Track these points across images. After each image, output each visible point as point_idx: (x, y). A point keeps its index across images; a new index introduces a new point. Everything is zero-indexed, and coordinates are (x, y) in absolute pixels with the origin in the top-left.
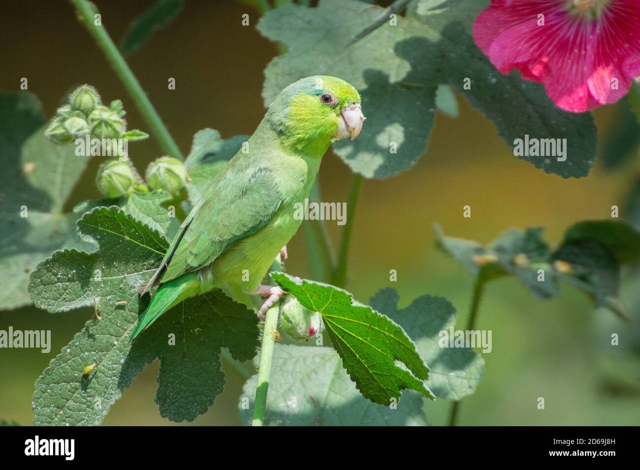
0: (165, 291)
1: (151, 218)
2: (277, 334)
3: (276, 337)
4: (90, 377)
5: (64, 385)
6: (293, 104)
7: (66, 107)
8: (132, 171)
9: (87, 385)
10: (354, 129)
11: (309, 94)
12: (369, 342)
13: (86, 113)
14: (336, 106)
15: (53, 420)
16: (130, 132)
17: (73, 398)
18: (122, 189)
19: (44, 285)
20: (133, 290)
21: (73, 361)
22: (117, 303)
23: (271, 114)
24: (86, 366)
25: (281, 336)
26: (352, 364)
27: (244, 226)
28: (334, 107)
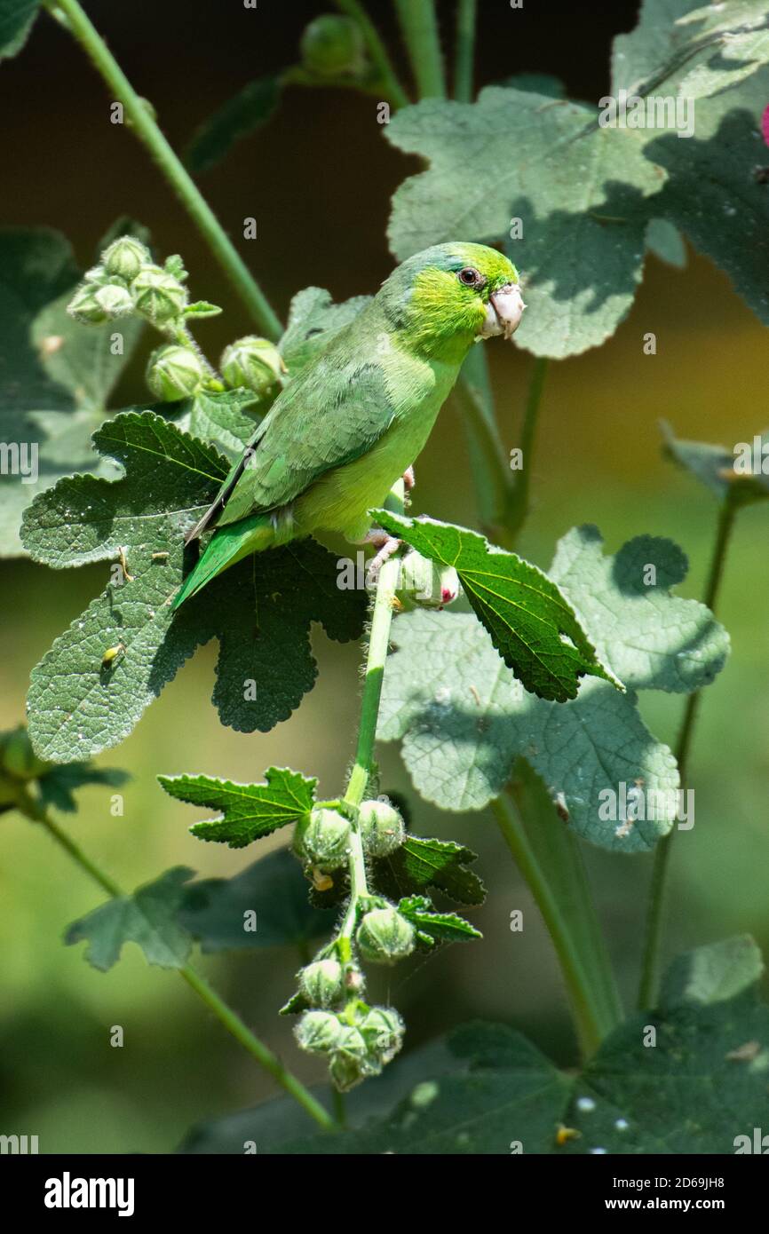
0: (221, 541)
1: (228, 432)
2: (395, 602)
3: (395, 605)
4: (114, 665)
5: (74, 677)
6: (418, 284)
7: (98, 269)
8: (200, 360)
9: (110, 676)
10: (509, 322)
11: (442, 269)
12: (526, 607)
13: (128, 279)
14: (483, 289)
15: (58, 729)
16: (194, 305)
17: (88, 696)
18: (183, 388)
19: (45, 527)
20: (178, 535)
21: (88, 641)
22: (154, 555)
23: (386, 297)
24: (108, 648)
25: (402, 603)
26: (506, 642)
27: (339, 449)
28: (479, 289)
